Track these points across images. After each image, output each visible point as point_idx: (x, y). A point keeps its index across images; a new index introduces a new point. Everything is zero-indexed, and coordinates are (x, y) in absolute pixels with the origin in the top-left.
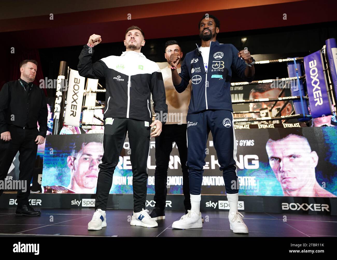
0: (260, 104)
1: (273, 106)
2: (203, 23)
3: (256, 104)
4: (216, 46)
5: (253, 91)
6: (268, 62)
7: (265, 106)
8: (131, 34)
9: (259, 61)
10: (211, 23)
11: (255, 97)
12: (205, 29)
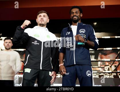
0: (104, 62)
1: (112, 64)
2: (73, 12)
3: (102, 62)
4: (81, 25)
5: (100, 54)
6: (109, 37)
7: (107, 64)
8: (40, 16)
9: (104, 37)
10: (77, 12)
11: (101, 58)
12: (74, 16)
